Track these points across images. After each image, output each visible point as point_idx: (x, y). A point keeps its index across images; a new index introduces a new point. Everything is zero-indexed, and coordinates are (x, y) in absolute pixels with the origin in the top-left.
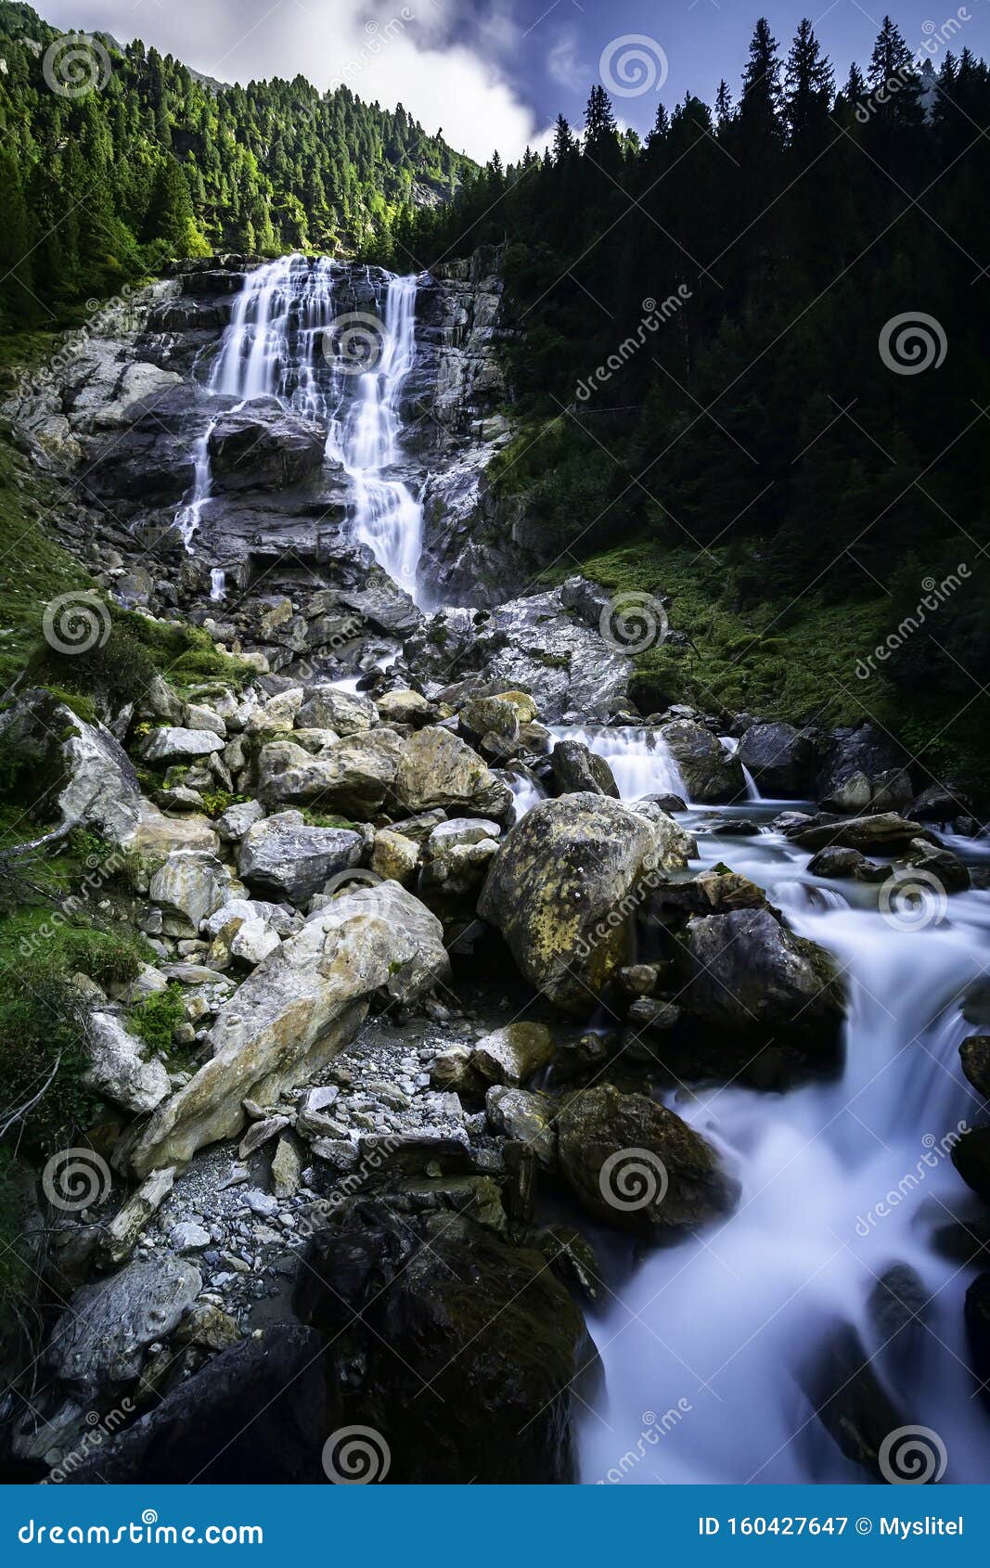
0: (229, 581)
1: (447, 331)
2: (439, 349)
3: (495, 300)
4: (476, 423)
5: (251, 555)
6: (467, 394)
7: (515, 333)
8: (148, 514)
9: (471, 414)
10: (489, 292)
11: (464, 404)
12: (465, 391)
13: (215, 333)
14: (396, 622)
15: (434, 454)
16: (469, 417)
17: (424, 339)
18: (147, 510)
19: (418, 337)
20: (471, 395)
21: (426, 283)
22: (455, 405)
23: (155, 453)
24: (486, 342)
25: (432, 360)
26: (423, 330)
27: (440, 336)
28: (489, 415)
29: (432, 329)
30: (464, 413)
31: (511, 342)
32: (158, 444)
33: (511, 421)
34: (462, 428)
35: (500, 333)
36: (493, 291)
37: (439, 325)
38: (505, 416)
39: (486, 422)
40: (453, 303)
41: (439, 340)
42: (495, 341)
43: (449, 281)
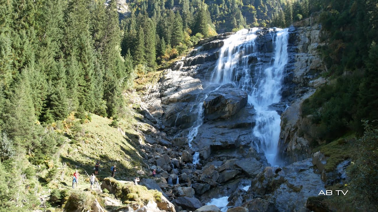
0: (201, 157)
1: (300, 47)
2: (297, 55)
3: (318, 32)
4: (311, 82)
5: (211, 146)
6: (308, 71)
7: (326, 44)
8: (181, 132)
9: (309, 78)
10: (316, 29)
11: (306, 75)
12: (306, 70)
13: (214, 62)
14: (254, 172)
15: (294, 96)
16: (308, 80)
17: (291, 52)
18: (181, 130)
19: (289, 51)
20: (309, 71)
21: (293, 30)
22: (302, 75)
23: (186, 109)
24: (315, 49)
25: (294, 59)
26: (291, 48)
27: (297, 49)
28: (317, 77)
29: (294, 47)
30: (307, 78)
31: (325, 48)
32: (188, 105)
33: (326, 79)
34: (306, 85)
35: (320, 44)
36: (318, 29)
37: (297, 45)
38: (323, 77)
39: (315, 81)
40: (302, 36)
41: (297, 51)
42: (319, 48)
43: (301, 28)
